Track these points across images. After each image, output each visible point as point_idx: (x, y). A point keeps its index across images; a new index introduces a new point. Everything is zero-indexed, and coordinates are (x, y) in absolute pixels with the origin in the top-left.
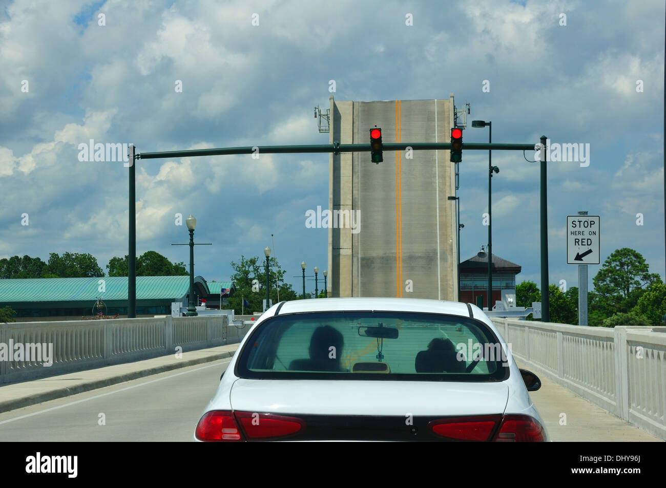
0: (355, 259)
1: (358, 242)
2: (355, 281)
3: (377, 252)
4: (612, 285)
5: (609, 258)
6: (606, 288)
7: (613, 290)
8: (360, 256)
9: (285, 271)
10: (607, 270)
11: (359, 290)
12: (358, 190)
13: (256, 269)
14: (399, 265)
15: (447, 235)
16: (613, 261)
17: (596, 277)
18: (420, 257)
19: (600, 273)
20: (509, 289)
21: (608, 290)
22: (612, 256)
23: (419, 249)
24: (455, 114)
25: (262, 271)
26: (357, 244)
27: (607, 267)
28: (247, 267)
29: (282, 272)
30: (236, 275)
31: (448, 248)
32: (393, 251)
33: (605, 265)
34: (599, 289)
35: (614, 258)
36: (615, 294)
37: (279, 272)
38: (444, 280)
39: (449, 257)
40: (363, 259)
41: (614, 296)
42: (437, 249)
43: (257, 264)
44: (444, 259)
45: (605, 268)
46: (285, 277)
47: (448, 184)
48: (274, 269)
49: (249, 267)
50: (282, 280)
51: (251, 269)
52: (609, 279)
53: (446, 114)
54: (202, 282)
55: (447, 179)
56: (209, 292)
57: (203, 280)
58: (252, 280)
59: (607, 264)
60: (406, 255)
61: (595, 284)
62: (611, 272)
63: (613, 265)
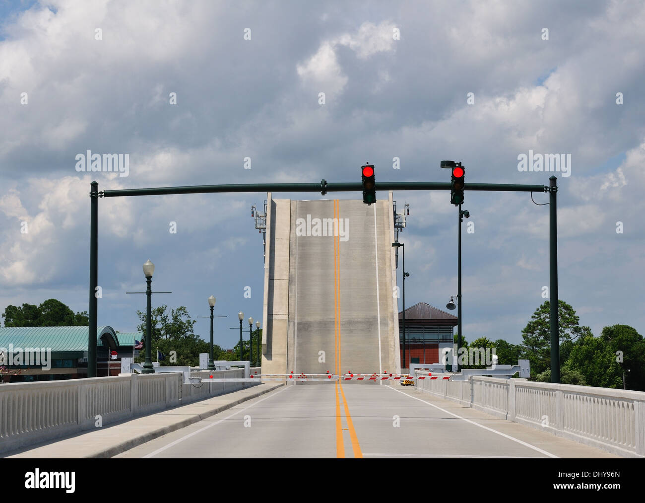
0: (291, 324)
1: (295, 310)
2: (291, 342)
3: (314, 318)
4: (542, 338)
5: (538, 310)
6: (535, 341)
7: (543, 344)
8: (296, 321)
9: (194, 321)
10: (536, 323)
11: (296, 349)
12: (295, 269)
13: (164, 320)
14: (338, 329)
15: (387, 305)
16: (543, 313)
17: (525, 330)
18: (360, 322)
19: (529, 325)
20: (446, 342)
21: (536, 344)
22: (542, 307)
23: (358, 315)
24: (395, 213)
25: (170, 321)
26: (293, 311)
27: (536, 319)
28: (154, 317)
29: (192, 322)
30: (143, 325)
31: (389, 315)
32: (332, 317)
33: (535, 317)
34: (527, 342)
35: (544, 310)
36: (545, 348)
37: (189, 322)
38: (385, 342)
39: (390, 323)
40: (299, 324)
41: (544, 350)
42: (377, 316)
43: (165, 313)
44: (384, 323)
45: (534, 320)
46: (194, 326)
47: (388, 264)
48: (184, 319)
49: (156, 316)
50: (192, 331)
51: (159, 318)
52: (538, 331)
53: (385, 211)
54: (111, 332)
55: (387, 260)
56: (119, 344)
57: (113, 331)
58: (159, 330)
59: (537, 316)
60: (347, 320)
61: (524, 337)
62: (541, 324)
63: (542, 317)
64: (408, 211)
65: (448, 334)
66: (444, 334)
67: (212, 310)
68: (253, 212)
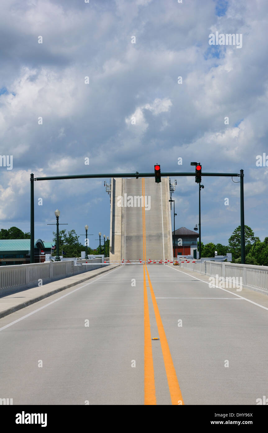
0: (123, 237)
1: (124, 230)
2: (123, 245)
3: (133, 234)
4: (237, 243)
5: (236, 230)
6: (234, 244)
7: (238, 245)
8: (125, 236)
9: (79, 237)
11: (125, 249)
12: (124, 211)
13: (65, 236)
14: (144, 238)
15: (167, 227)
16: (238, 231)
17: (230, 239)
18: (154, 236)
19: (231, 237)
20: (194, 245)
21: (235, 245)
22: (237, 229)
23: (154, 232)
24: (170, 184)
25: (68, 236)
26: (123, 231)
27: (235, 234)
28: (60, 234)
29: (78, 237)
30: (55, 238)
31: (168, 233)
32: (141, 233)
33: (234, 233)
34: (231, 244)
35: (238, 230)
36: (239, 247)
37: (76, 237)
38: (166, 245)
39: (168, 236)
40: (126, 237)
41: (238, 248)
42: (162, 233)
43: (65, 233)
44: (166, 236)
45: (234, 235)
46: (79, 239)
47: (167, 208)
48: (74, 235)
49: (61, 234)
50: (78, 241)
51: (63, 235)
52: (236, 239)
53: (166, 183)
55: (167, 206)
56: (44, 247)
57: (42, 241)
58: (63, 241)
59: (235, 233)
60: (148, 235)
61: (229, 242)
62: (237, 236)
63: (237, 233)
64: (176, 183)
65: (195, 241)
66: (193, 242)
67: (87, 232)
68: (105, 184)
